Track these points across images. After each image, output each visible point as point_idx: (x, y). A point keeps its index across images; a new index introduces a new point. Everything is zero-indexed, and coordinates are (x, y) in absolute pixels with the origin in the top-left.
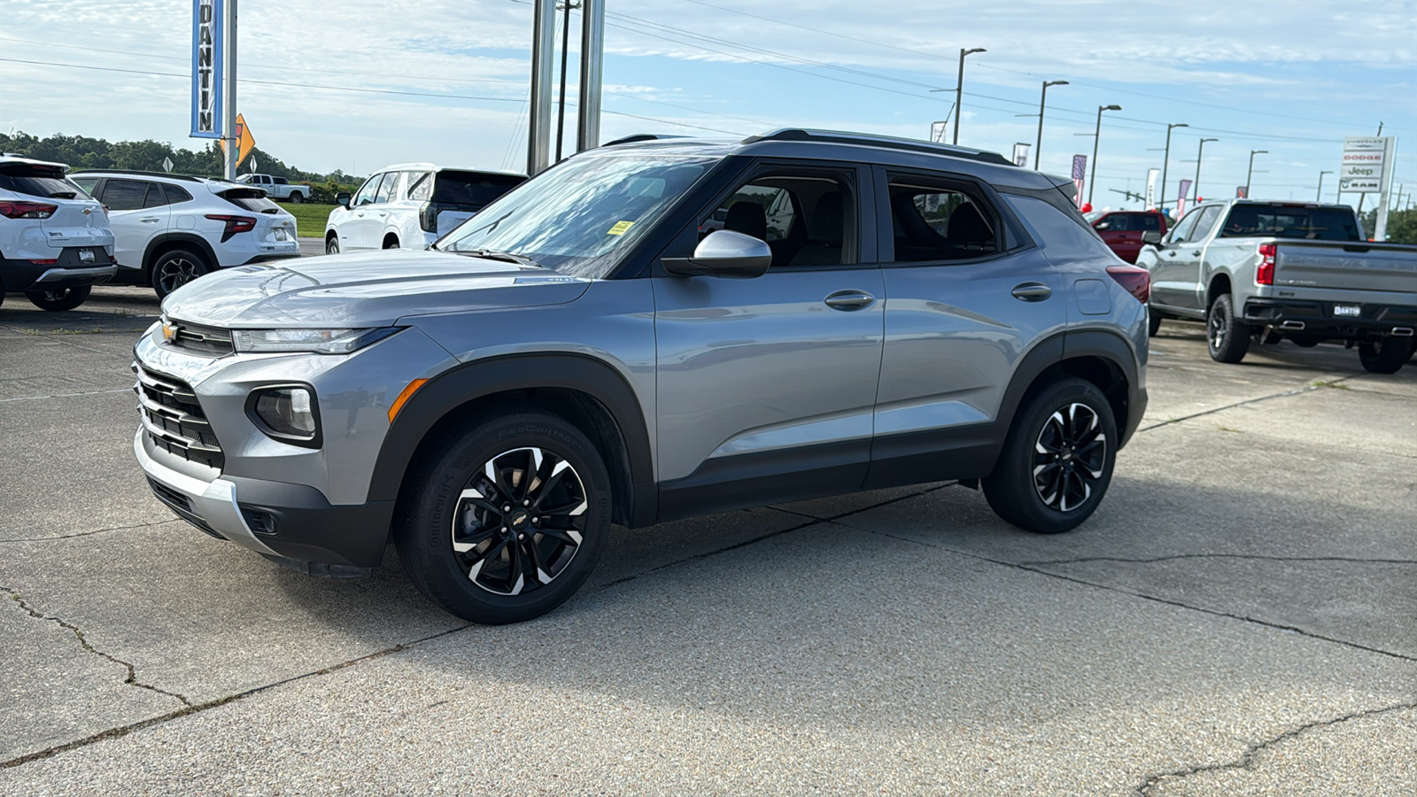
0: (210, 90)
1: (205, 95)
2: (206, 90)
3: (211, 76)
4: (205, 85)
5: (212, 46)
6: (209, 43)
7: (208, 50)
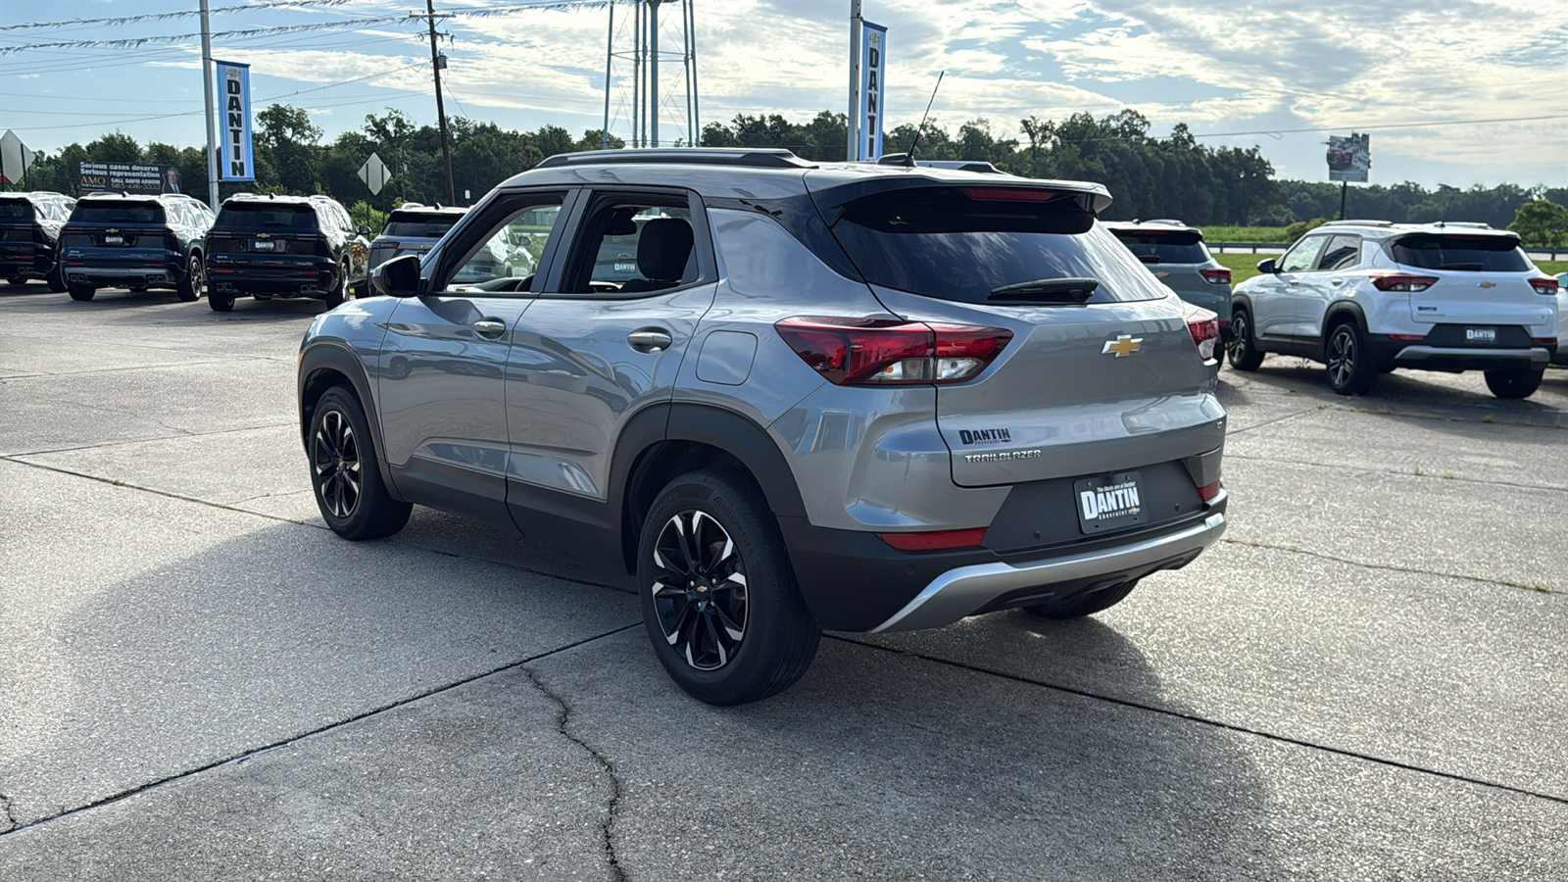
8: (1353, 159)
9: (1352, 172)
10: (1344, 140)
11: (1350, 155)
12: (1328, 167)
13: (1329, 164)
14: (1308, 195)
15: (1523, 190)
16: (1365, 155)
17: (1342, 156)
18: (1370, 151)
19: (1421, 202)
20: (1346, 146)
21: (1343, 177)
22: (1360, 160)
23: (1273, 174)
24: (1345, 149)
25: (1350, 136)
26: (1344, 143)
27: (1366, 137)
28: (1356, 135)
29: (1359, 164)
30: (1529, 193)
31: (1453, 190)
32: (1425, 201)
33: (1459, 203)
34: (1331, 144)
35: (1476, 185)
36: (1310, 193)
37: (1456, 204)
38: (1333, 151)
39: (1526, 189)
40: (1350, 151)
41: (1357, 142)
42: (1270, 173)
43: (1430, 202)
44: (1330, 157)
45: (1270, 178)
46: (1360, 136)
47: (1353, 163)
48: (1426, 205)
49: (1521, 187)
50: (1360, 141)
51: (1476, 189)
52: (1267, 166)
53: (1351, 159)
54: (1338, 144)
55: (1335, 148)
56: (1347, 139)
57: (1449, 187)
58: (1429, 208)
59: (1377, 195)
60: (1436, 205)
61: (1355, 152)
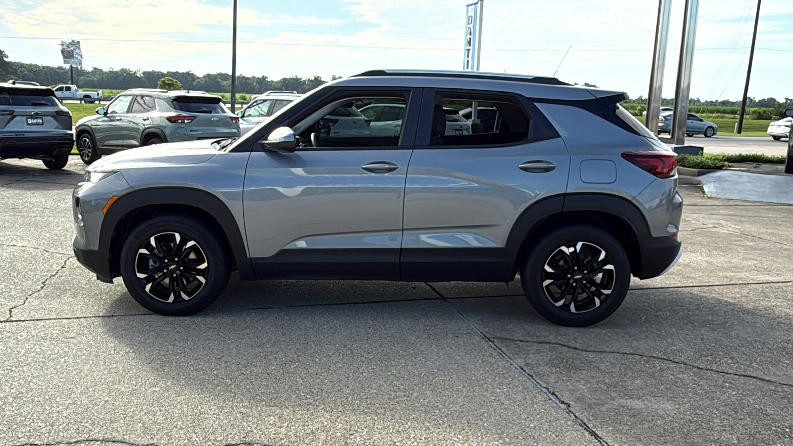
0: (470, 59)
1: (468, 61)
2: (468, 59)
3: (471, 52)
4: (468, 57)
5: (472, 36)
6: (471, 35)
7: (470, 38)
8: (74, 53)
9: (75, 60)
10: (68, 43)
11: (72, 51)
12: (62, 56)
13: (63, 55)
14: (26, 70)
15: (132, 71)
16: (79, 51)
17: (68, 51)
18: (81, 49)
19: (84, 75)
20: (70, 46)
21: (71, 62)
22: (77, 54)
23: (8, 57)
24: (69, 48)
25: (71, 42)
26: (68, 45)
27: (78, 42)
28: (73, 41)
29: (77, 56)
30: (135, 73)
31: (99, 70)
32: (87, 75)
33: (104, 76)
34: (62, 45)
35: (111, 68)
36: (27, 69)
37: (102, 78)
38: (63, 49)
39: (134, 71)
40: (72, 49)
41: (75, 45)
42: (5, 57)
43: (90, 75)
44: (63, 52)
45: (6, 59)
46: (76, 42)
47: (74, 55)
48: (88, 77)
49: (131, 70)
50: (76, 44)
51: (111, 70)
52: (4, 53)
53: (73, 53)
54: (65, 45)
55: (65, 47)
56: (69, 43)
57: (97, 69)
58: (89, 79)
59: (62, 71)
60: (93, 77)
61: (75, 49)
